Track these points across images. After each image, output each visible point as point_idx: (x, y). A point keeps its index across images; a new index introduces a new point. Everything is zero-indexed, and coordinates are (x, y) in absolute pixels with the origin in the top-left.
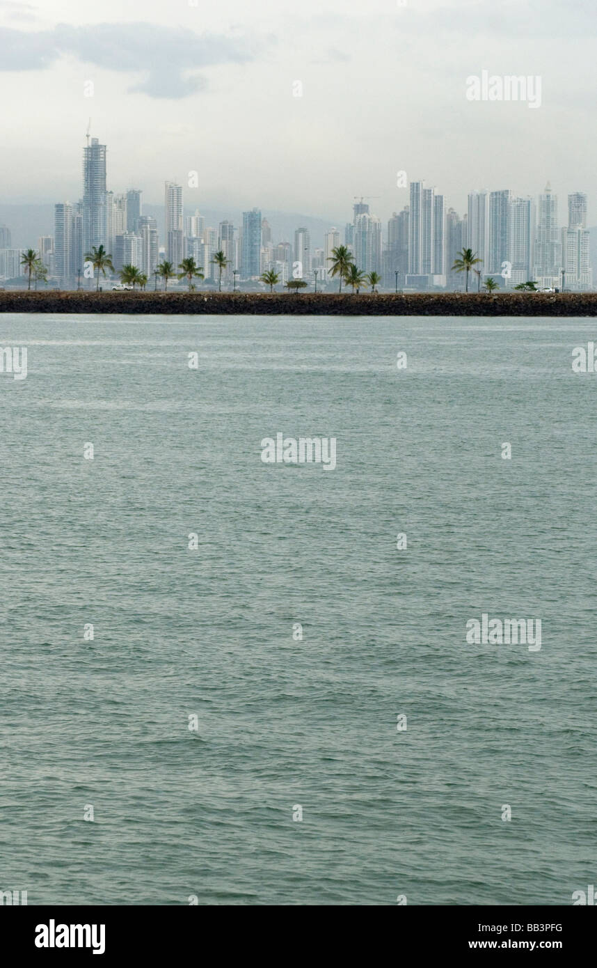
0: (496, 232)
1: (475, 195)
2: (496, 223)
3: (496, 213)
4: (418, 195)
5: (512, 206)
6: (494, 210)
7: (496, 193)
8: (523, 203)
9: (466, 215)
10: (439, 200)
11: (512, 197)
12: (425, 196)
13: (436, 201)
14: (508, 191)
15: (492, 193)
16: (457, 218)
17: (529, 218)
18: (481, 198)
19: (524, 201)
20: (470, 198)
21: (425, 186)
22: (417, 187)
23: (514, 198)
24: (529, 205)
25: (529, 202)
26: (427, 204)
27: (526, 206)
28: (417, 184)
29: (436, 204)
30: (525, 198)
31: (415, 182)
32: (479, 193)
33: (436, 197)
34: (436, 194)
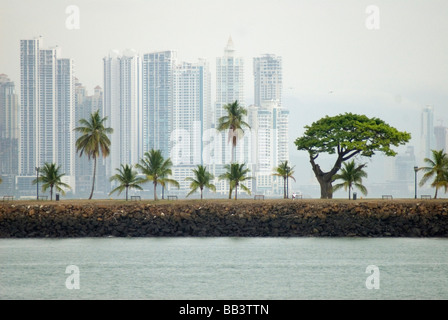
0: (152, 112)
1: (115, 58)
2: (152, 100)
3: (151, 85)
4: (32, 59)
5: (176, 74)
6: (149, 80)
7: (151, 56)
8: (192, 70)
9: (98, 87)
10: (64, 65)
11: (176, 61)
12: (42, 59)
13: (59, 67)
14: (168, 52)
15: (146, 56)
16: (83, 92)
17: (201, 92)
18: (124, 63)
19: (194, 68)
20: (107, 63)
21: (42, 45)
22: (31, 47)
23: (177, 64)
24: (201, 72)
25: (201, 68)
26: (46, 71)
27: (195, 74)
28: (31, 42)
29: (59, 72)
30: (194, 62)
31: (28, 39)
32: (121, 56)
33: (59, 61)
34: (59, 57)
